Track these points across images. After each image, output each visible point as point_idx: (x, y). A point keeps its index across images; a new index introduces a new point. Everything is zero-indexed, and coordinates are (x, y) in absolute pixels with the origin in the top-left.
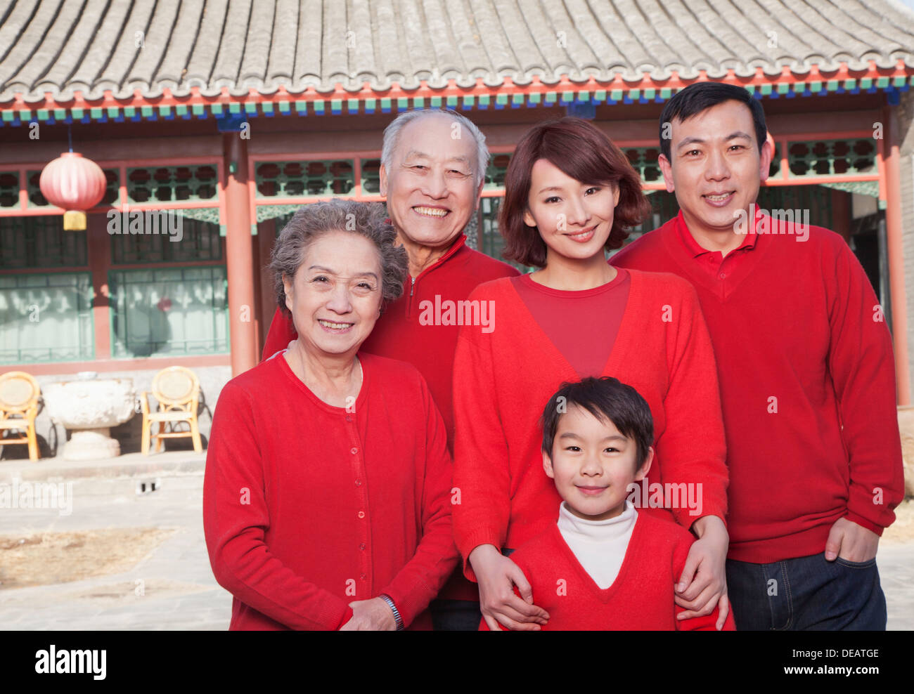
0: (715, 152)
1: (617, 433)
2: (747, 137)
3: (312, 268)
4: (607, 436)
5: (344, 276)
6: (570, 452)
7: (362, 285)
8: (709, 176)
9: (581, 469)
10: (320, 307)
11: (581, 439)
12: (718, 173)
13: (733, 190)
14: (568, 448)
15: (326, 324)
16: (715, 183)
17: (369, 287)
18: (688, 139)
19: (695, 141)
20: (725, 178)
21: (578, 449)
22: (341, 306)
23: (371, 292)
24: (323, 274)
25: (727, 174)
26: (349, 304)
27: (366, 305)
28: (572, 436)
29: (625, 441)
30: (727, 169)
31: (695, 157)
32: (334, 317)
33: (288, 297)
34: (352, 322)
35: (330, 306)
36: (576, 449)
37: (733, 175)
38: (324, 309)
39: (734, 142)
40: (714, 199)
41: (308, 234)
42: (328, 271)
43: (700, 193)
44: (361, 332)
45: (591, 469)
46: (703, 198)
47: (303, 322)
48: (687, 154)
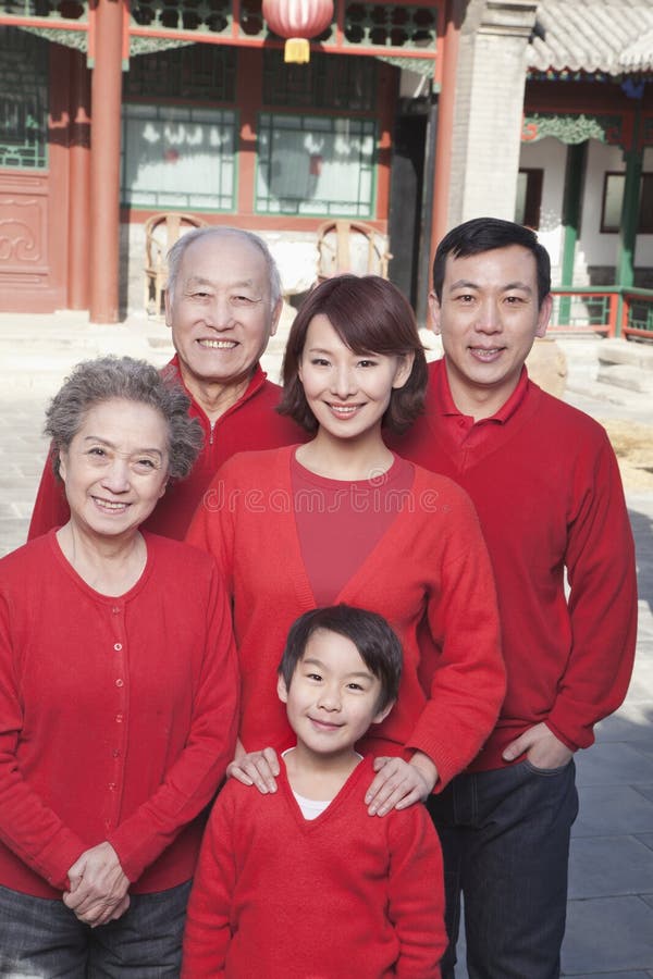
0: (490, 301)
1: (365, 669)
2: (527, 289)
3: (88, 438)
4: (354, 671)
5: (123, 451)
6: (311, 680)
7: (144, 462)
8: (479, 327)
9: (320, 700)
10: (95, 482)
11: (326, 669)
12: (489, 326)
13: (502, 346)
14: (310, 676)
15: (99, 502)
16: (484, 336)
17: (152, 465)
18: (462, 282)
19: (470, 285)
20: (496, 332)
21: (319, 678)
22: (117, 484)
23: (154, 471)
24: (100, 446)
25: (499, 328)
26: (127, 482)
27: (146, 484)
28: (316, 663)
29: (371, 679)
30: (499, 321)
31: (468, 303)
32: (108, 496)
33: (63, 464)
34: (129, 502)
35: (106, 483)
36: (318, 678)
37: (505, 330)
38: (98, 485)
39: (512, 293)
40: (480, 353)
41: (89, 400)
42: (107, 443)
43: (466, 344)
44: (138, 513)
45: (329, 703)
46: (469, 350)
47: (75, 497)
48: (459, 298)
